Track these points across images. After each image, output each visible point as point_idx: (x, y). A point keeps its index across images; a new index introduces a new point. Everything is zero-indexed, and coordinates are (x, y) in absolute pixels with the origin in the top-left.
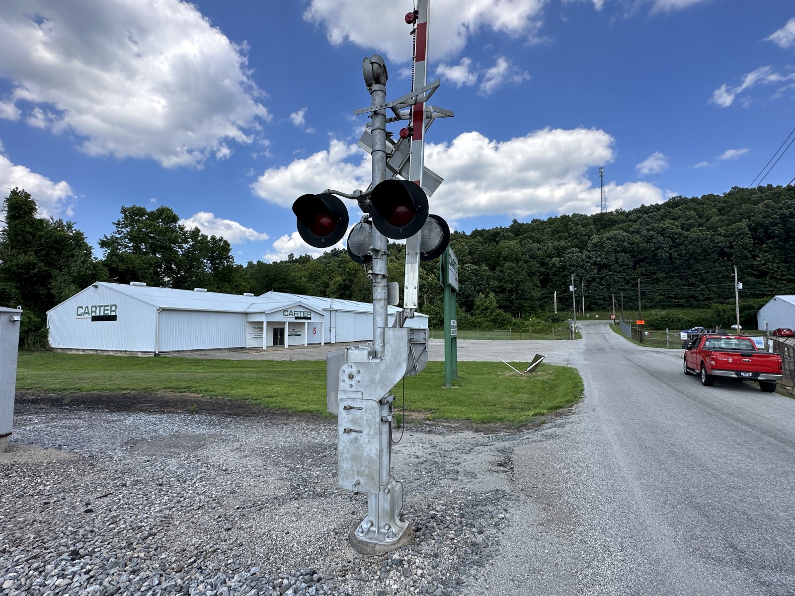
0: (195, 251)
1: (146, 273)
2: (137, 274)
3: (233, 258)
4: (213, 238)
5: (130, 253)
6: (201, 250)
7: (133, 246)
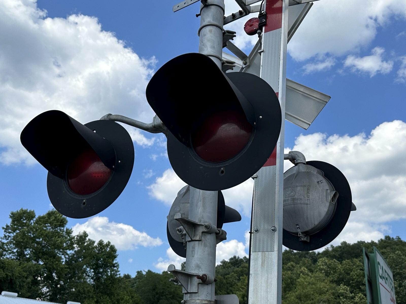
0: (79, 258)
1: (24, 282)
2: (15, 283)
3: (118, 266)
4: (101, 243)
5: (13, 259)
6: (85, 257)
7: (17, 251)
